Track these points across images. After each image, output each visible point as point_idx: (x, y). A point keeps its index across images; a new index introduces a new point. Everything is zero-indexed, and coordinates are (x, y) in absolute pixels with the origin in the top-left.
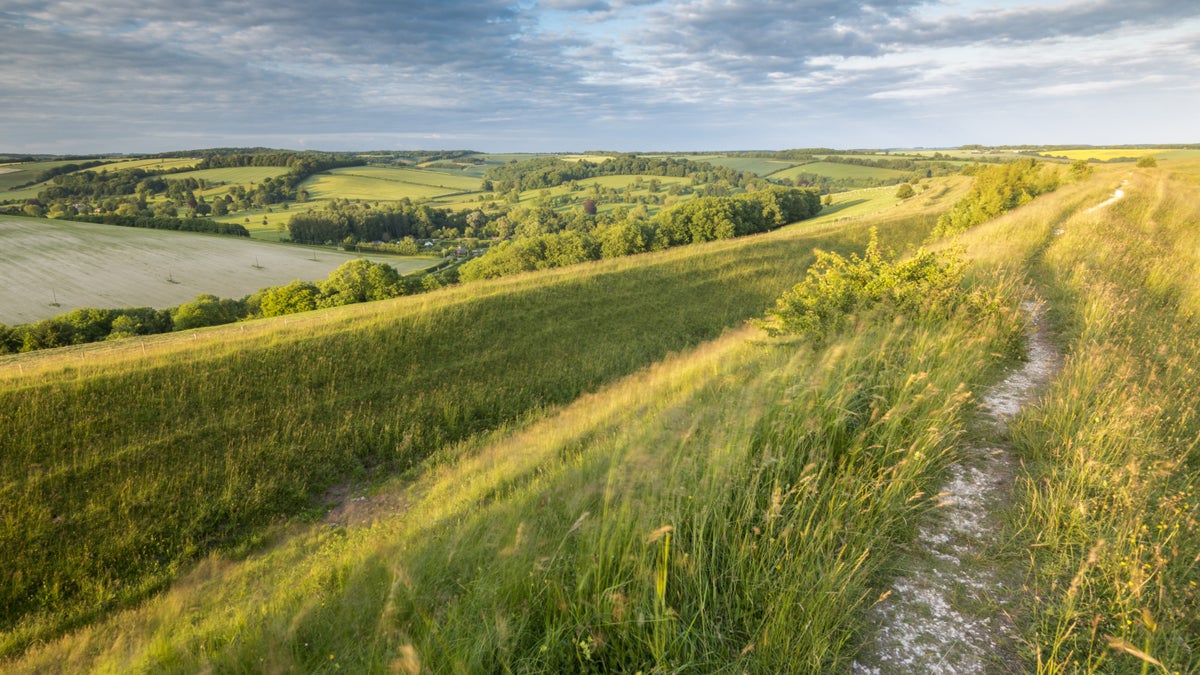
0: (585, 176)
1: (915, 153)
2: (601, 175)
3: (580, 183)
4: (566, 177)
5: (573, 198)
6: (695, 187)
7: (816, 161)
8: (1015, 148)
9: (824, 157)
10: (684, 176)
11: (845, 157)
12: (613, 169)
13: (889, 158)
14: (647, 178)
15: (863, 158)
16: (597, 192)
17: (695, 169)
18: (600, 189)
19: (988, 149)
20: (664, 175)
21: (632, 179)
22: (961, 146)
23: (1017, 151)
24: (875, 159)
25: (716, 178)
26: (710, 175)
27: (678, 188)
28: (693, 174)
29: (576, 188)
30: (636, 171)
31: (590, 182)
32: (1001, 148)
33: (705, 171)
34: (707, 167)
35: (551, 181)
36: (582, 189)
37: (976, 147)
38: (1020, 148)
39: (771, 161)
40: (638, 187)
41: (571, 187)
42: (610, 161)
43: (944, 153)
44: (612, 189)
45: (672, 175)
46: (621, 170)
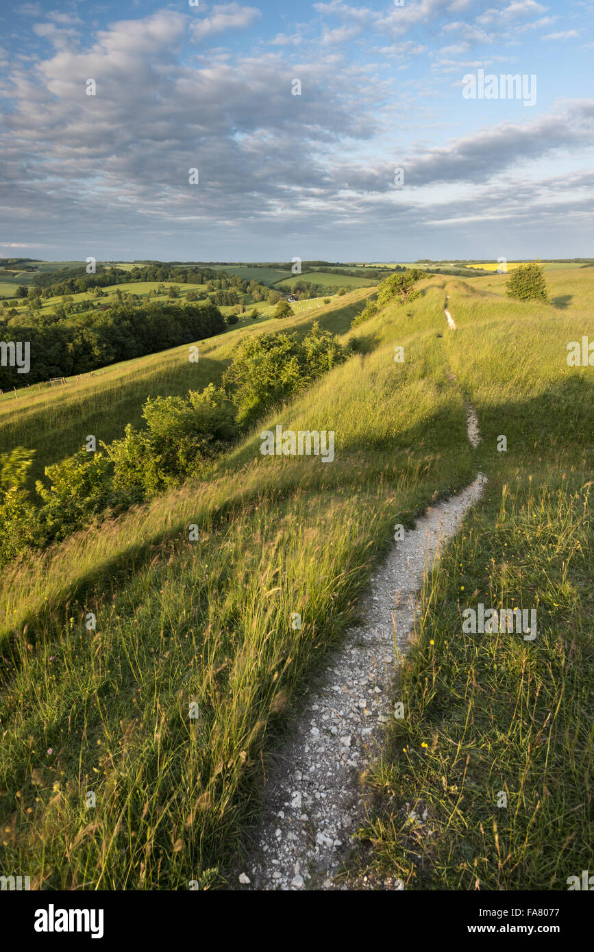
0: (112, 283)
1: (382, 266)
2: (129, 282)
3: (105, 290)
4: (91, 284)
5: (95, 304)
6: (211, 294)
7: (312, 271)
8: (451, 262)
9: (317, 268)
10: (202, 284)
11: (333, 268)
12: (139, 277)
13: (364, 270)
14: (167, 285)
15: (345, 269)
16: (120, 298)
17: (212, 278)
18: (122, 294)
19: (434, 263)
20: (185, 282)
21: (155, 286)
22: (417, 260)
23: (452, 265)
24: (353, 270)
25: (229, 285)
26: (223, 281)
27: (194, 294)
28: (210, 281)
29: (101, 294)
30: (160, 278)
31: (114, 288)
32: (442, 262)
33: (220, 279)
34: (223, 275)
35: (77, 288)
36: (107, 295)
37: (427, 261)
38: (455, 262)
39: (279, 271)
40: (159, 293)
41: (95, 294)
42: (137, 269)
43: (402, 266)
44: (134, 295)
45: (192, 282)
46: (146, 278)
